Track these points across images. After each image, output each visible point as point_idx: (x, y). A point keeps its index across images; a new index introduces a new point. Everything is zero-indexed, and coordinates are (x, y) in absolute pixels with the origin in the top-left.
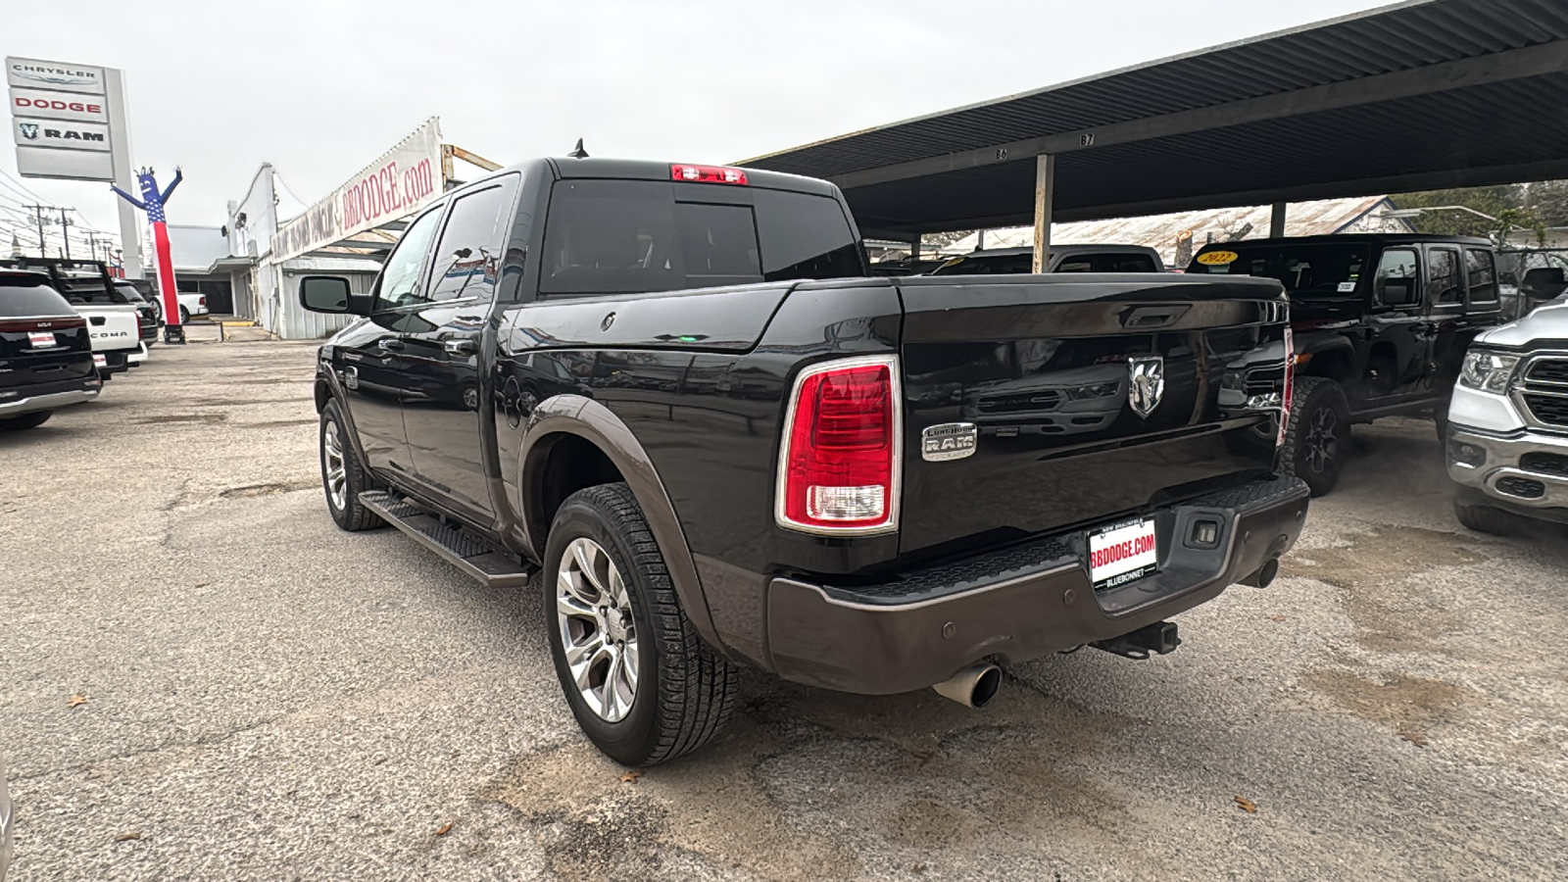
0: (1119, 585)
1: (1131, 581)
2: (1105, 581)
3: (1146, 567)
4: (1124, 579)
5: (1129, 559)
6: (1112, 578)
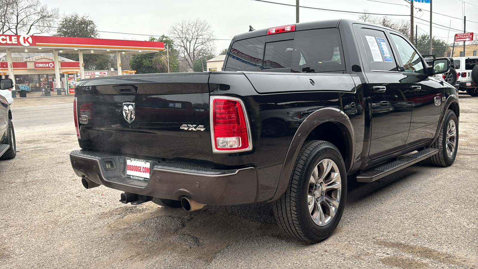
0: (134, 179)
1: (139, 180)
2: (130, 176)
3: (145, 178)
4: (137, 178)
5: (140, 172)
6: (133, 176)
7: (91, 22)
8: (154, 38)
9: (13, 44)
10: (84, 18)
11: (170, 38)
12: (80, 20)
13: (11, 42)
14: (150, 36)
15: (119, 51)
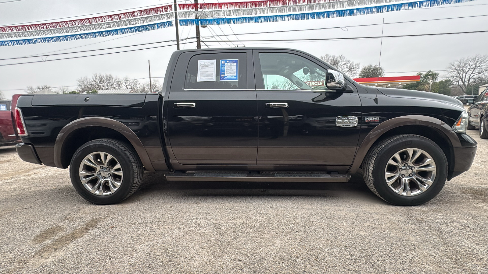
7: (380, 68)
8: (421, 73)
9: (320, 86)
10: (376, 66)
11: (435, 72)
12: (373, 68)
13: (319, 85)
14: (418, 72)
15: (385, 85)
